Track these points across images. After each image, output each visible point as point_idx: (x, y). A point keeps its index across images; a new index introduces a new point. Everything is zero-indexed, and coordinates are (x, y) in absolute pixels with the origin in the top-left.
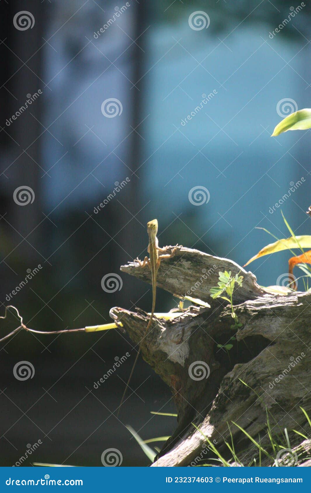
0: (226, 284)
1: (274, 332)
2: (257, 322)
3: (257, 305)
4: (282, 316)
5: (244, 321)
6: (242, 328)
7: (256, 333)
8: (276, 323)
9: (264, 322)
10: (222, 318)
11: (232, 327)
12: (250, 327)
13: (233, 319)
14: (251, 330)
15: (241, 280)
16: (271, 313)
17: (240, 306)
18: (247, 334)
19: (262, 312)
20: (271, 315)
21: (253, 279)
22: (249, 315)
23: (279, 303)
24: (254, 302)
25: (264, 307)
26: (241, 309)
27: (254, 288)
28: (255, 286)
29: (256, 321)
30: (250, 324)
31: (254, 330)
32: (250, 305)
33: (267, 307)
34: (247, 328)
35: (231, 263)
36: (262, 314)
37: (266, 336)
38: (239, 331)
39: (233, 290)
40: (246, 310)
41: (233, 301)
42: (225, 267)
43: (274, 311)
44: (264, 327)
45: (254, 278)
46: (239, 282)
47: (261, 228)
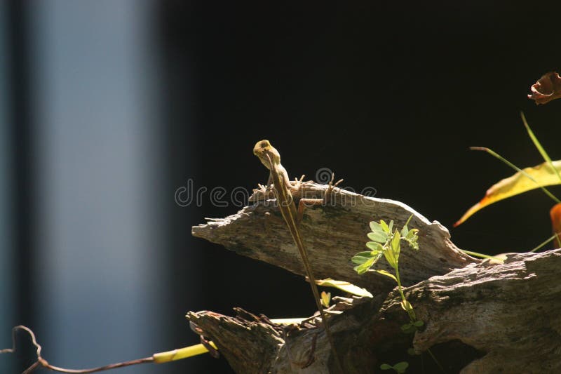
0: (383, 244)
1: (482, 332)
2: (449, 315)
3: (448, 283)
4: (496, 300)
5: (426, 317)
6: (422, 329)
7: (449, 337)
8: (485, 314)
9: (461, 314)
10: (384, 314)
11: (405, 327)
12: (436, 326)
13: (406, 313)
14: (440, 331)
15: (416, 237)
16: (474, 295)
17: (417, 288)
18: (432, 340)
19: (457, 295)
20: (474, 300)
21: (442, 235)
22: (433, 302)
23: (488, 275)
24: (445, 277)
25: (460, 285)
26: (418, 292)
27: (448, 252)
28: (449, 248)
29: (447, 313)
30: (436, 320)
31: (443, 331)
32: (435, 283)
33: (467, 285)
34: (432, 327)
35: (400, 207)
36: (457, 298)
37: (467, 340)
38: (417, 334)
39: (397, 256)
40: (427, 292)
41: (400, 278)
42: (390, 216)
43: (480, 292)
44: (464, 324)
45: (445, 232)
46: (410, 241)
47: (483, 148)
